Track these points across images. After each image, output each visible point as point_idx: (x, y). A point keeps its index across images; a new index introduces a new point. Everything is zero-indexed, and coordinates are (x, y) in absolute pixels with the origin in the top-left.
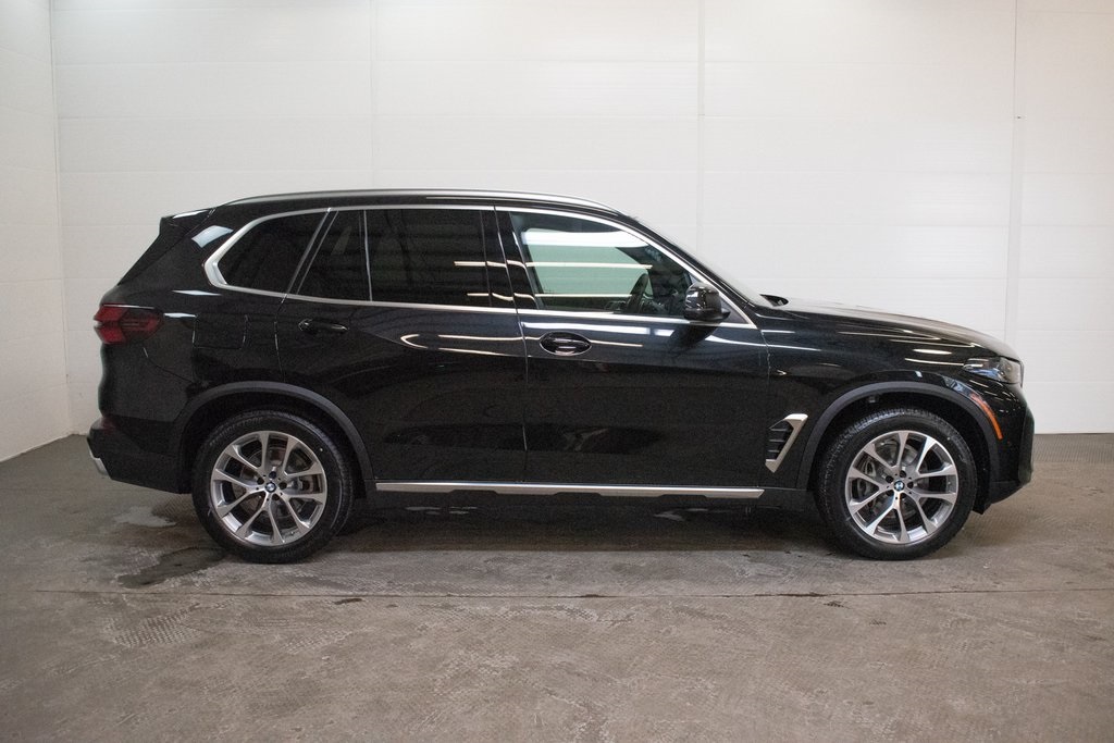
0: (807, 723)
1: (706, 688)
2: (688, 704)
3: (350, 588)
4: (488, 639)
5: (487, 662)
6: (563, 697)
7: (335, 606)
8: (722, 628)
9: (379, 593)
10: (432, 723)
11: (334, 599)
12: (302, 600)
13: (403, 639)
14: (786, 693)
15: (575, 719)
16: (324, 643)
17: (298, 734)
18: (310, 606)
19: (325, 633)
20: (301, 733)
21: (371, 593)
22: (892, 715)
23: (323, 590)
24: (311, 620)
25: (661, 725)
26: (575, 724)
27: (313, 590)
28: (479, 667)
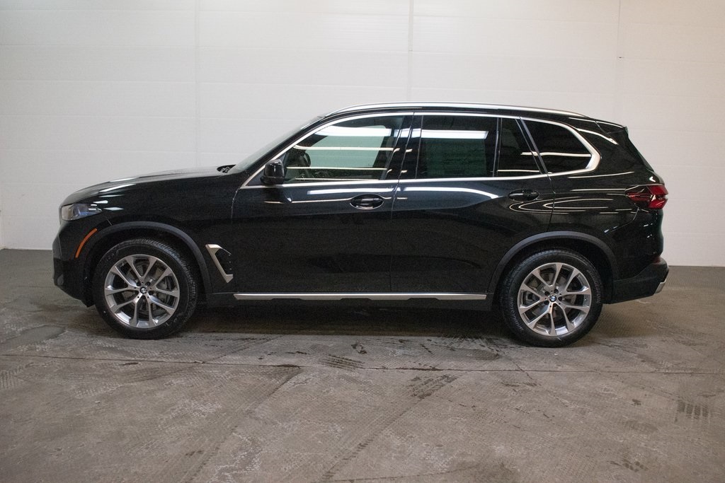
0: (393, 458)
1: (336, 431)
2: (320, 442)
3: (134, 356)
4: (208, 393)
5: (201, 408)
6: (240, 434)
7: (119, 367)
8: (364, 390)
9: (151, 359)
10: (147, 448)
11: (120, 362)
12: (100, 362)
13: (153, 391)
14: (387, 436)
15: (241, 449)
16: (102, 391)
17: (58, 452)
18: (103, 366)
19: (105, 384)
20: (60, 452)
21: (146, 359)
22: (451, 455)
23: (117, 356)
24: (101, 376)
25: (295, 456)
26: (239, 452)
27: (110, 355)
28: (194, 411)
